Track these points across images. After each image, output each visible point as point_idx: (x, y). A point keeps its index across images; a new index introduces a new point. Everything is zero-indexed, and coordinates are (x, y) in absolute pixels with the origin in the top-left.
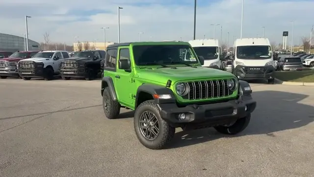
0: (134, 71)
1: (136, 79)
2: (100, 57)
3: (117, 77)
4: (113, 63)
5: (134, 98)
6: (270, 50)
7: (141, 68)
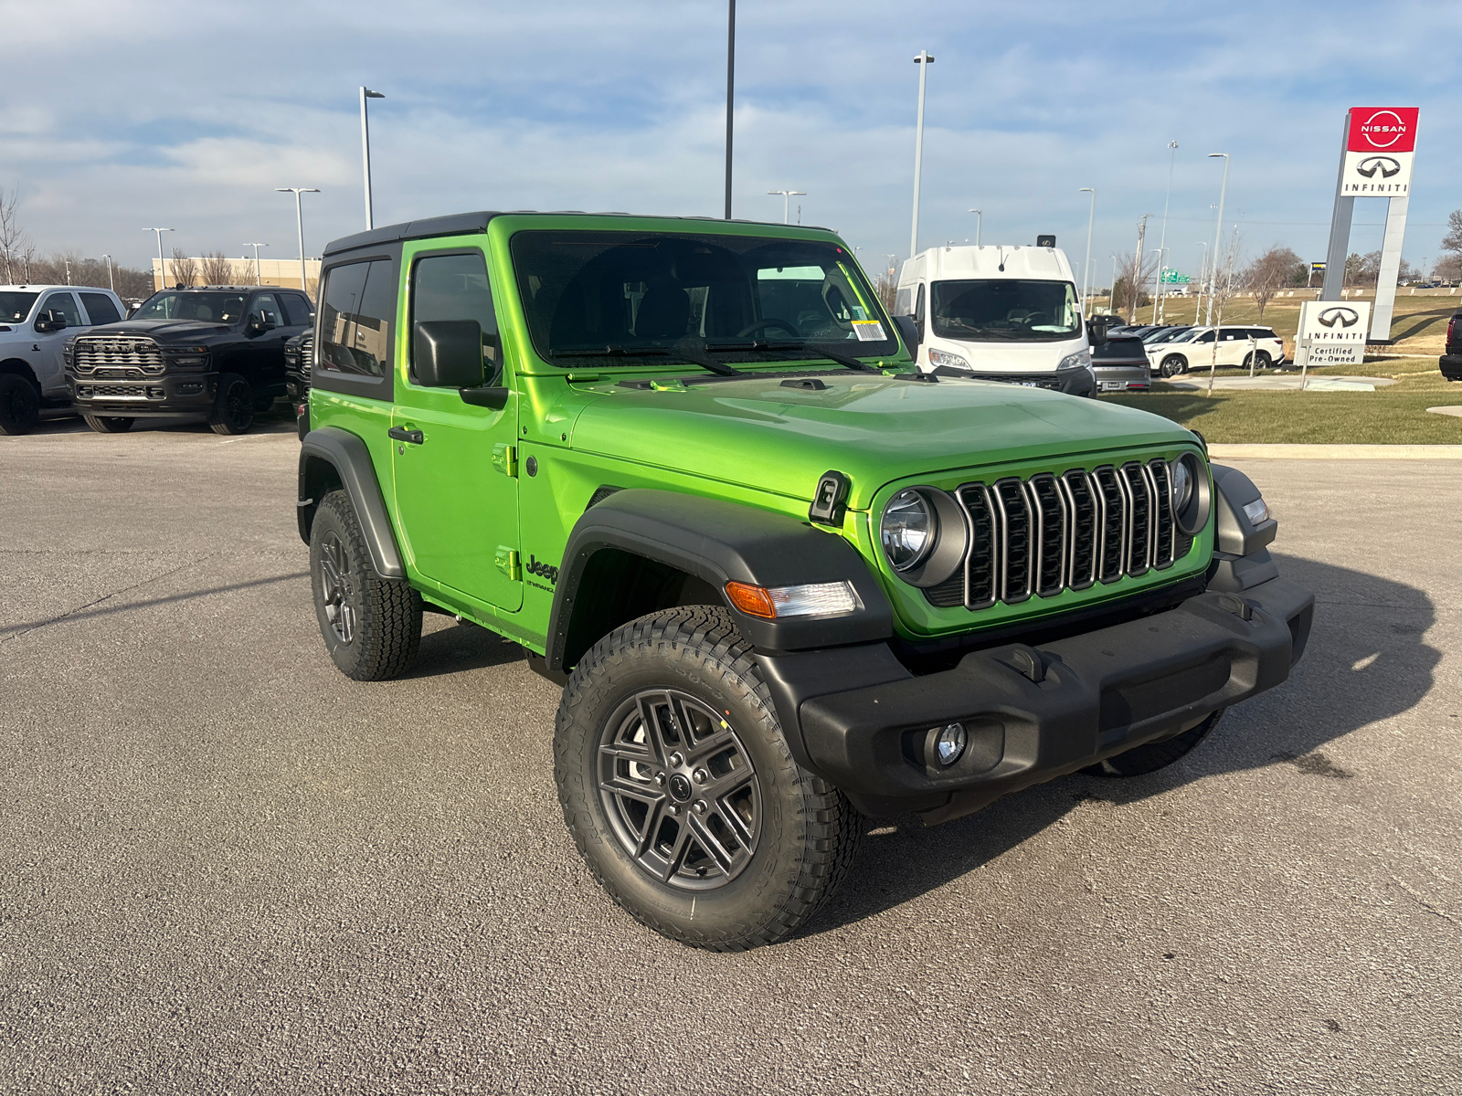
0: (526, 398)
1: (541, 455)
2: (280, 321)
3: (398, 434)
4: (354, 350)
5: (534, 577)
6: (1073, 299)
7: (573, 381)
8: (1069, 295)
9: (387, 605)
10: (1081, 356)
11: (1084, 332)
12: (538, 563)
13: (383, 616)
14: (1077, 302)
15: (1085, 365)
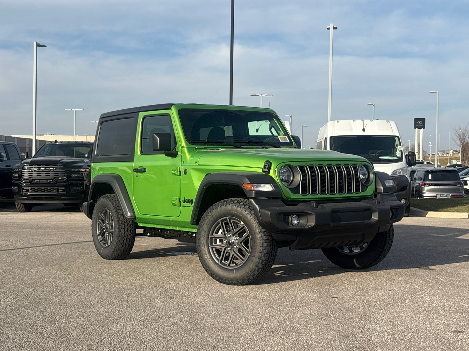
0: (184, 153)
1: (188, 168)
3: (136, 170)
5: (185, 204)
6: (399, 144)
7: (197, 149)
8: (397, 142)
9: (126, 229)
10: (402, 170)
11: (404, 159)
12: (187, 199)
13: (124, 233)
14: (400, 145)
15: (405, 174)
